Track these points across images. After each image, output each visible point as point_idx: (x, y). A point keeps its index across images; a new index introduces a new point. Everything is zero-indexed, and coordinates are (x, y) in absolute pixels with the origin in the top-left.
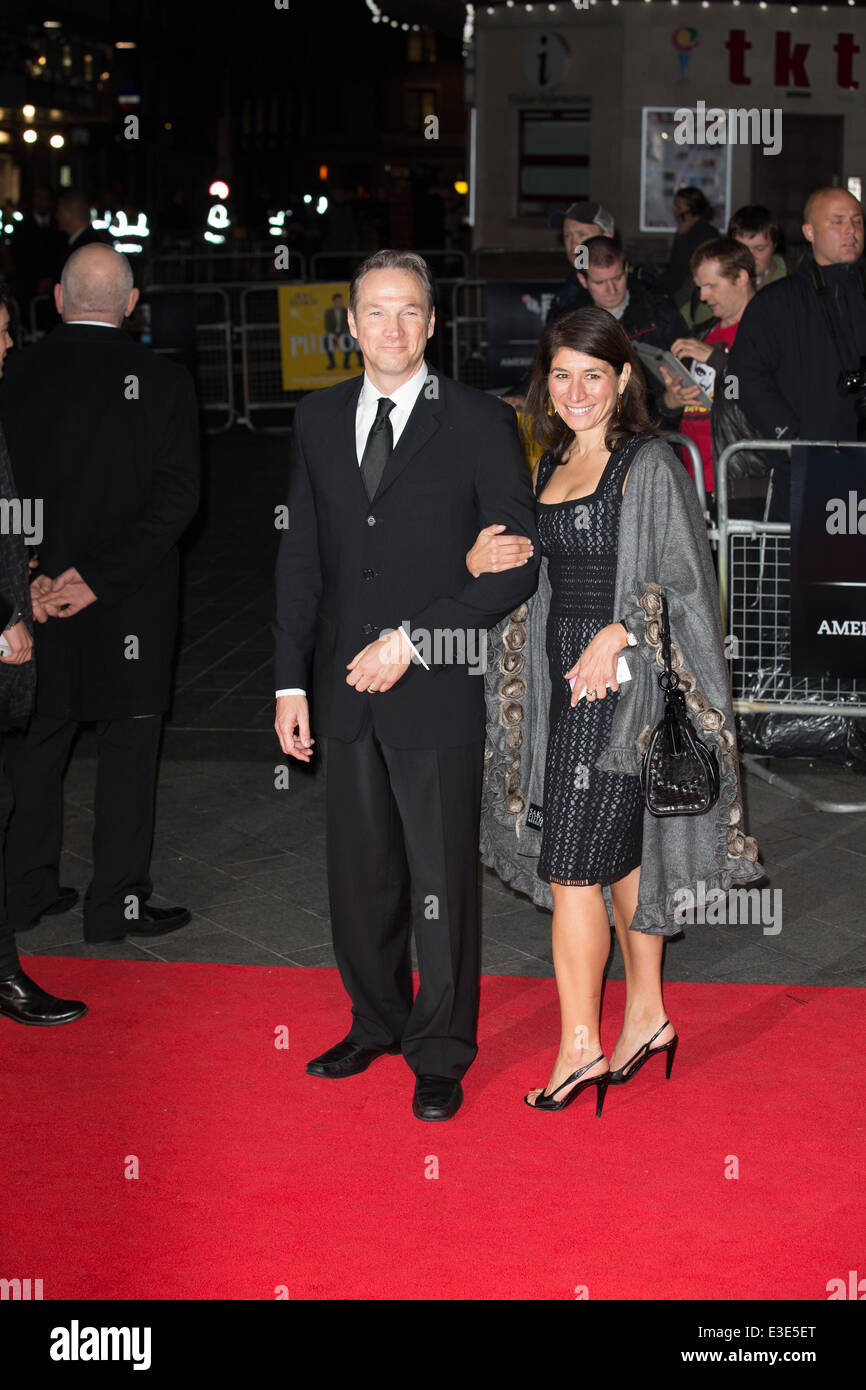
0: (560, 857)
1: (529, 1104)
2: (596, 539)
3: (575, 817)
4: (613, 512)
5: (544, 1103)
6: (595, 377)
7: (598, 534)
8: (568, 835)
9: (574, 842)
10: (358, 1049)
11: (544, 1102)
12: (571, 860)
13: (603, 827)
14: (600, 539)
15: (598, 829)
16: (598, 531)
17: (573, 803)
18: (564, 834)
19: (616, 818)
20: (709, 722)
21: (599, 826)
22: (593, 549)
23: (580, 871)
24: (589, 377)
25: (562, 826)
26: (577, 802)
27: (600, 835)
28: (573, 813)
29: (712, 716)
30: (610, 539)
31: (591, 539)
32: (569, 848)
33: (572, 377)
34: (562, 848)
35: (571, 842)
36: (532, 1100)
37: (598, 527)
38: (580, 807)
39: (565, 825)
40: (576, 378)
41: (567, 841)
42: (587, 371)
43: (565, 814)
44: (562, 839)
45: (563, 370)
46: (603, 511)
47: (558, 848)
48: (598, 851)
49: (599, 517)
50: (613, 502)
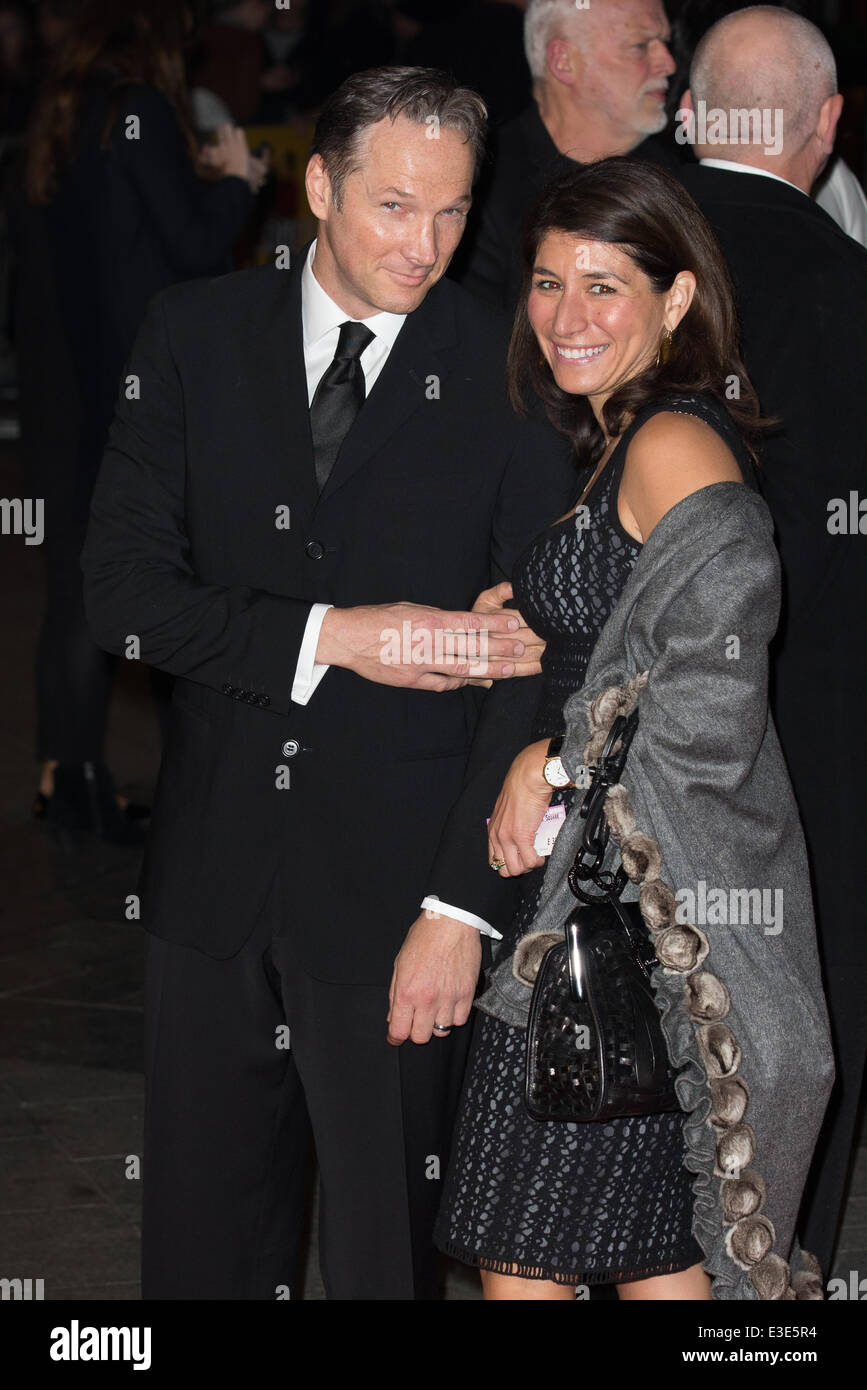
0: (467, 1207)
2: (572, 602)
3: (495, 1133)
4: (600, 548)
6: (607, 290)
7: (558, 594)
8: (483, 1166)
9: (493, 1183)
12: (484, 1216)
13: (554, 1166)
14: (579, 601)
15: (544, 1169)
16: (573, 585)
17: (493, 1105)
18: (477, 1165)
19: (578, 1150)
20: (675, 949)
21: (545, 1162)
22: (573, 620)
23: (501, 1243)
24: (597, 289)
25: (473, 1148)
26: (501, 1105)
27: (550, 1182)
28: (493, 1125)
29: (681, 938)
30: (597, 602)
31: (563, 602)
32: (483, 1192)
33: (564, 290)
34: (471, 1191)
35: (487, 1180)
37: (573, 579)
38: (505, 1116)
39: (479, 1147)
40: (572, 287)
41: (480, 1178)
42: (590, 276)
43: (481, 1126)
44: (473, 1173)
45: (551, 274)
46: (582, 547)
47: (464, 1190)
48: (544, 1210)
49: (574, 559)
50: (600, 529)
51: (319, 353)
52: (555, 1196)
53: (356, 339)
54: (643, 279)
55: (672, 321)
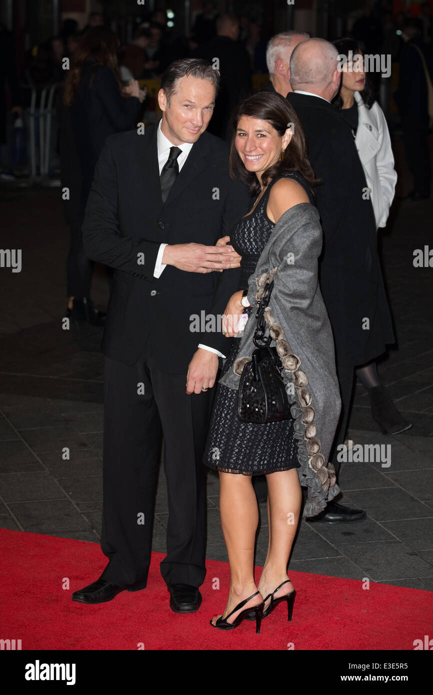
1: (212, 625)
2: (251, 244)
3: (224, 424)
4: (261, 225)
5: (220, 625)
6: (263, 136)
7: (246, 241)
8: (219, 436)
9: (222, 442)
10: (107, 585)
11: (222, 623)
13: (244, 436)
14: (254, 243)
15: (240, 437)
16: (251, 238)
17: (223, 415)
18: (217, 436)
19: (253, 430)
20: (289, 363)
21: (241, 435)
22: (251, 250)
23: (225, 462)
24: (259, 136)
26: (226, 415)
27: (242, 441)
28: (223, 422)
29: (292, 359)
30: (260, 243)
31: (248, 243)
33: (248, 136)
35: (220, 440)
36: (214, 623)
37: (252, 236)
38: (227, 419)
39: (218, 429)
40: (251, 135)
41: (218, 440)
42: (257, 131)
43: (219, 422)
44: (216, 438)
45: (244, 131)
46: (254, 224)
47: (213, 444)
48: (240, 451)
49: (252, 229)
50: (261, 218)
51: (163, 158)
52: (244, 446)
53: (176, 153)
54: (275, 132)
55: (285, 146)
